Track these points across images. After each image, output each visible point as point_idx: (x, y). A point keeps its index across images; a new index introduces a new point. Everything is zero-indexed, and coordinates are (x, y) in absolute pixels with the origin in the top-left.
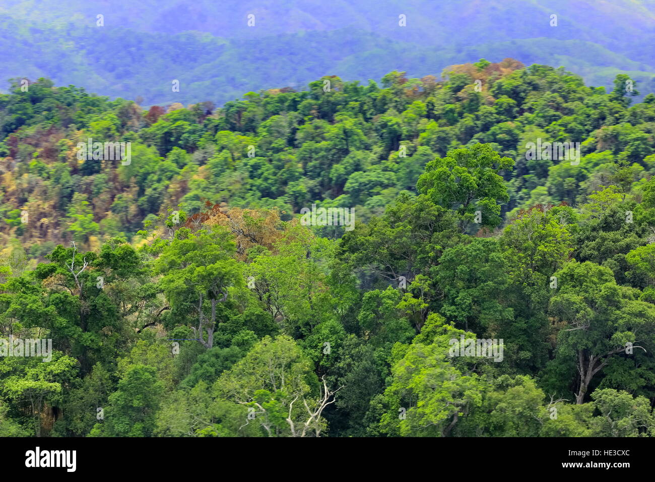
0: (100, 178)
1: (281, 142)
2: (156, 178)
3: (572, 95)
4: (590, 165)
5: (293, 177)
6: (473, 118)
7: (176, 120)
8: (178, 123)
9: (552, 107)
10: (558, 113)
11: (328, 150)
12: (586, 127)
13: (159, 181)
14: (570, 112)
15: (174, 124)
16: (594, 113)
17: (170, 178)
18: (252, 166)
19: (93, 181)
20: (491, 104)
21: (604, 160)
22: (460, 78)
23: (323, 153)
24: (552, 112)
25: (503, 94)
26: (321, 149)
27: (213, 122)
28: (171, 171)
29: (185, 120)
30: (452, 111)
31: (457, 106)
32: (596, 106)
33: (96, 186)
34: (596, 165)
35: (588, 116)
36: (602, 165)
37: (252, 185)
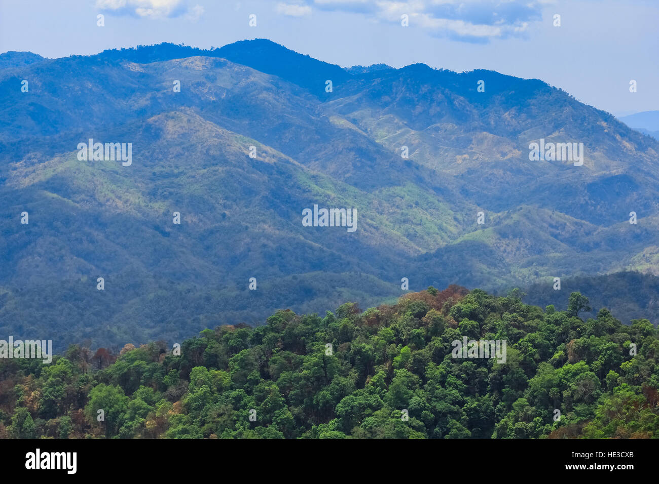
0: (65, 421)
1: (256, 374)
2: (127, 416)
3: (530, 315)
4: (569, 375)
5: (277, 406)
6: (441, 341)
7: (133, 360)
8: (136, 363)
9: (515, 326)
10: (521, 331)
11: (307, 378)
12: (552, 342)
13: (132, 419)
14: (533, 329)
15: (132, 364)
16: (559, 330)
17: (144, 416)
18: (234, 398)
19: (58, 423)
20: (454, 327)
21: (582, 370)
22: (419, 305)
23: (302, 382)
24: (516, 331)
25: (463, 318)
26: (300, 379)
27: (172, 360)
28: (144, 409)
29: (142, 359)
30: (419, 335)
31: (421, 330)
32: (557, 323)
33: (61, 428)
34: (575, 374)
35: (552, 332)
36: (581, 374)
37: (238, 416)
